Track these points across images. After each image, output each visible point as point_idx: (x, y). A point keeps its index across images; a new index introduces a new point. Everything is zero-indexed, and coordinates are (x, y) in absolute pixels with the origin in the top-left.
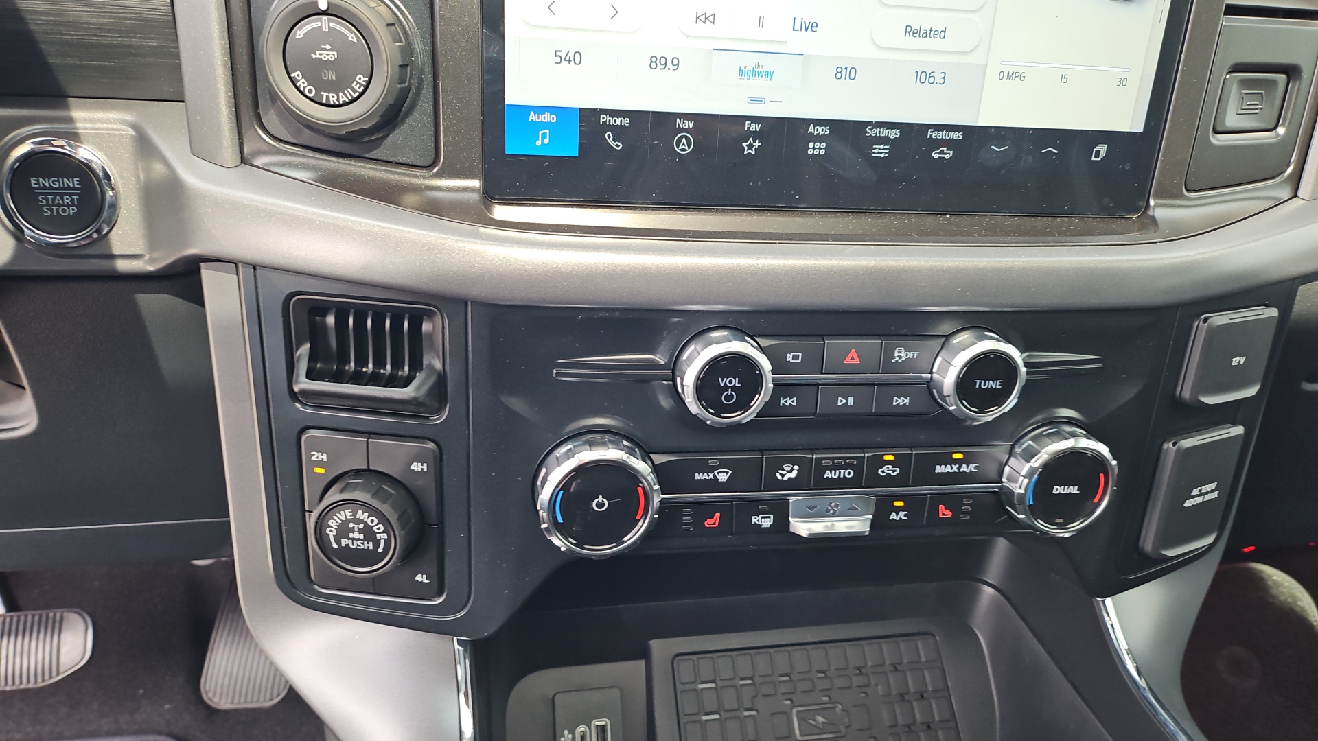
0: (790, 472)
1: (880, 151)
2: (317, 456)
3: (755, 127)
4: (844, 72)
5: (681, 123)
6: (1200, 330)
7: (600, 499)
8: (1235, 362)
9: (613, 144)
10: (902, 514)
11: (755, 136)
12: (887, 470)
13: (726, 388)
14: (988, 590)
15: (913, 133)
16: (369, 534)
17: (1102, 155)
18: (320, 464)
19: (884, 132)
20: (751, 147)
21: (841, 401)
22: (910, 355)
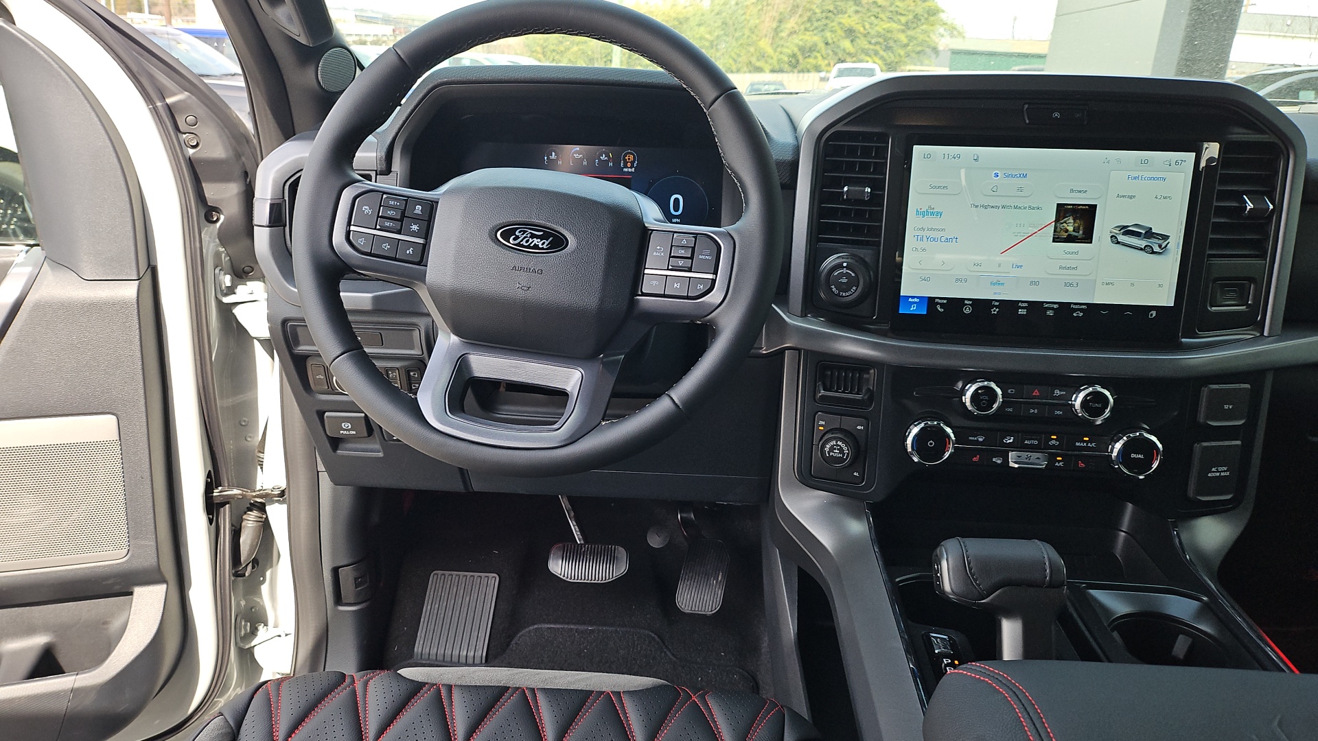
0: (1010, 439)
1: (1050, 313)
2: (822, 423)
3: (997, 304)
4: (1034, 283)
5: (966, 302)
6: (1205, 391)
7: (931, 442)
8: (1226, 407)
9: (939, 309)
10: (1061, 463)
11: (997, 307)
12: (1053, 442)
13: (983, 400)
14: (1123, 534)
15: (1065, 307)
16: (841, 450)
17: (1154, 315)
18: (822, 426)
19: (1052, 306)
20: (995, 311)
21: (1032, 411)
22: (1062, 393)
